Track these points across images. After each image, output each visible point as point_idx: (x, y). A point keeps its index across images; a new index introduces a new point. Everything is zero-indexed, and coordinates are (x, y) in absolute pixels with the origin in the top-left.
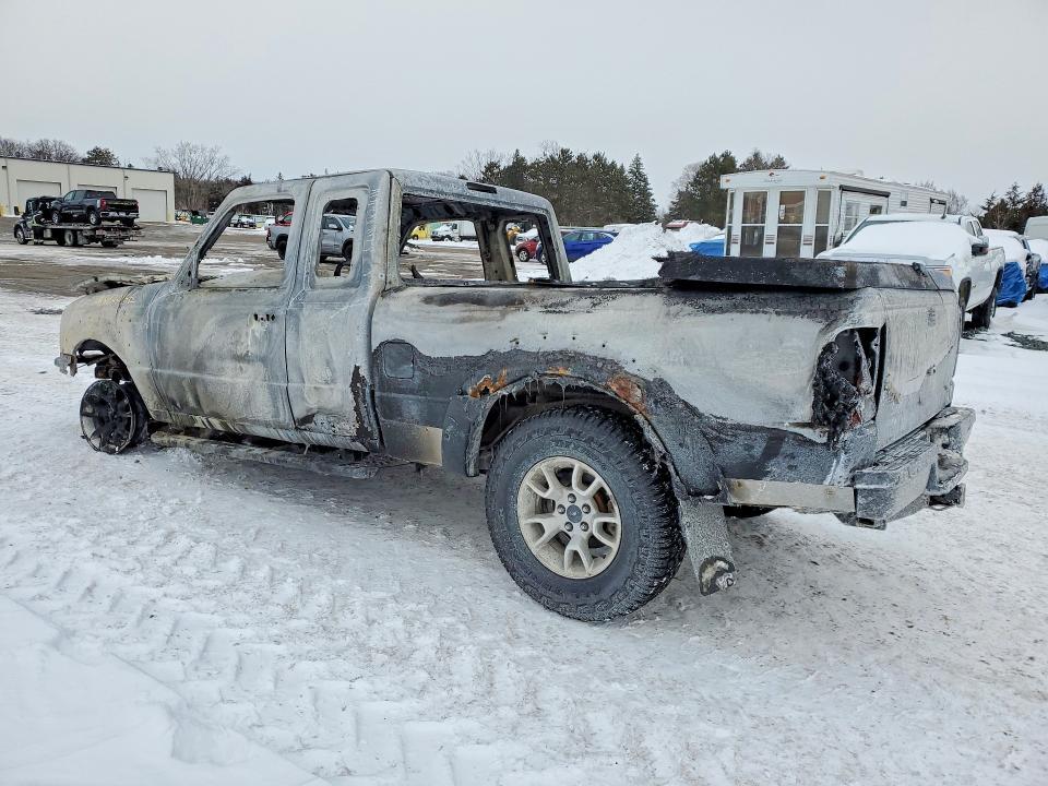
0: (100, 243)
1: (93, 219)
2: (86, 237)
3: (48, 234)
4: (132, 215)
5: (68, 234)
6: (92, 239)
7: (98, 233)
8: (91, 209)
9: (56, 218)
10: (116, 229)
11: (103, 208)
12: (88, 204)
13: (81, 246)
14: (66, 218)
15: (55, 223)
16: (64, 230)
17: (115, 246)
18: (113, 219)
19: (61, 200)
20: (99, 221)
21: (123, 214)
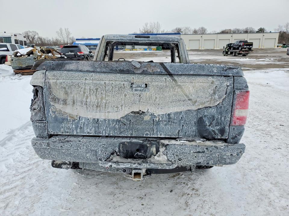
0: (242, 55)
1: (240, 48)
2: (238, 53)
3: (229, 53)
4: (251, 47)
5: (234, 53)
6: (239, 54)
7: (240, 52)
8: (240, 46)
9: (232, 49)
10: (246, 51)
11: (243, 45)
12: (239, 44)
13: (237, 56)
14: (234, 49)
15: (232, 50)
16: (233, 52)
17: (246, 56)
18: (245, 48)
19: (234, 44)
20: (242, 49)
21: (248, 47)
